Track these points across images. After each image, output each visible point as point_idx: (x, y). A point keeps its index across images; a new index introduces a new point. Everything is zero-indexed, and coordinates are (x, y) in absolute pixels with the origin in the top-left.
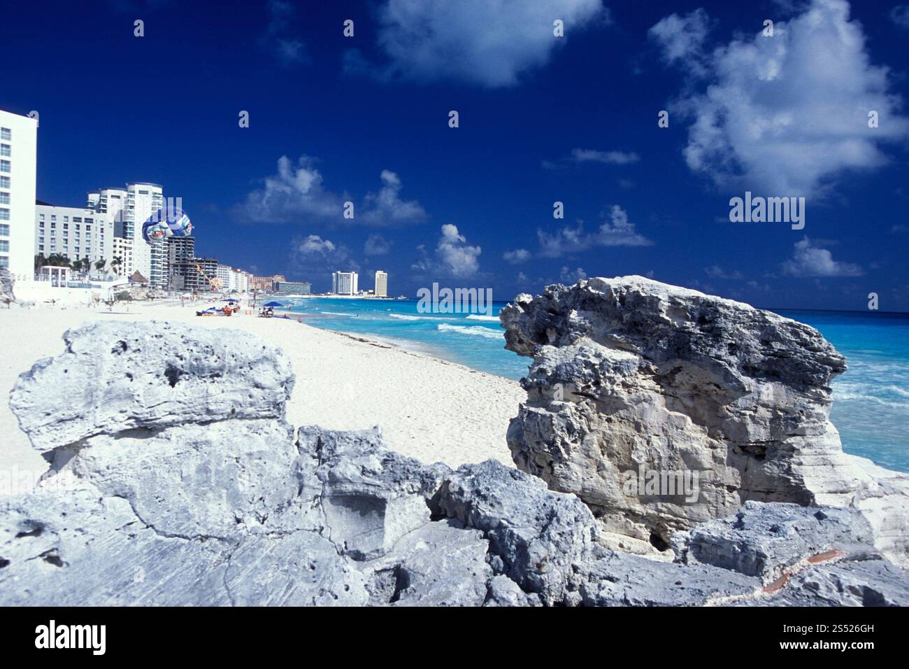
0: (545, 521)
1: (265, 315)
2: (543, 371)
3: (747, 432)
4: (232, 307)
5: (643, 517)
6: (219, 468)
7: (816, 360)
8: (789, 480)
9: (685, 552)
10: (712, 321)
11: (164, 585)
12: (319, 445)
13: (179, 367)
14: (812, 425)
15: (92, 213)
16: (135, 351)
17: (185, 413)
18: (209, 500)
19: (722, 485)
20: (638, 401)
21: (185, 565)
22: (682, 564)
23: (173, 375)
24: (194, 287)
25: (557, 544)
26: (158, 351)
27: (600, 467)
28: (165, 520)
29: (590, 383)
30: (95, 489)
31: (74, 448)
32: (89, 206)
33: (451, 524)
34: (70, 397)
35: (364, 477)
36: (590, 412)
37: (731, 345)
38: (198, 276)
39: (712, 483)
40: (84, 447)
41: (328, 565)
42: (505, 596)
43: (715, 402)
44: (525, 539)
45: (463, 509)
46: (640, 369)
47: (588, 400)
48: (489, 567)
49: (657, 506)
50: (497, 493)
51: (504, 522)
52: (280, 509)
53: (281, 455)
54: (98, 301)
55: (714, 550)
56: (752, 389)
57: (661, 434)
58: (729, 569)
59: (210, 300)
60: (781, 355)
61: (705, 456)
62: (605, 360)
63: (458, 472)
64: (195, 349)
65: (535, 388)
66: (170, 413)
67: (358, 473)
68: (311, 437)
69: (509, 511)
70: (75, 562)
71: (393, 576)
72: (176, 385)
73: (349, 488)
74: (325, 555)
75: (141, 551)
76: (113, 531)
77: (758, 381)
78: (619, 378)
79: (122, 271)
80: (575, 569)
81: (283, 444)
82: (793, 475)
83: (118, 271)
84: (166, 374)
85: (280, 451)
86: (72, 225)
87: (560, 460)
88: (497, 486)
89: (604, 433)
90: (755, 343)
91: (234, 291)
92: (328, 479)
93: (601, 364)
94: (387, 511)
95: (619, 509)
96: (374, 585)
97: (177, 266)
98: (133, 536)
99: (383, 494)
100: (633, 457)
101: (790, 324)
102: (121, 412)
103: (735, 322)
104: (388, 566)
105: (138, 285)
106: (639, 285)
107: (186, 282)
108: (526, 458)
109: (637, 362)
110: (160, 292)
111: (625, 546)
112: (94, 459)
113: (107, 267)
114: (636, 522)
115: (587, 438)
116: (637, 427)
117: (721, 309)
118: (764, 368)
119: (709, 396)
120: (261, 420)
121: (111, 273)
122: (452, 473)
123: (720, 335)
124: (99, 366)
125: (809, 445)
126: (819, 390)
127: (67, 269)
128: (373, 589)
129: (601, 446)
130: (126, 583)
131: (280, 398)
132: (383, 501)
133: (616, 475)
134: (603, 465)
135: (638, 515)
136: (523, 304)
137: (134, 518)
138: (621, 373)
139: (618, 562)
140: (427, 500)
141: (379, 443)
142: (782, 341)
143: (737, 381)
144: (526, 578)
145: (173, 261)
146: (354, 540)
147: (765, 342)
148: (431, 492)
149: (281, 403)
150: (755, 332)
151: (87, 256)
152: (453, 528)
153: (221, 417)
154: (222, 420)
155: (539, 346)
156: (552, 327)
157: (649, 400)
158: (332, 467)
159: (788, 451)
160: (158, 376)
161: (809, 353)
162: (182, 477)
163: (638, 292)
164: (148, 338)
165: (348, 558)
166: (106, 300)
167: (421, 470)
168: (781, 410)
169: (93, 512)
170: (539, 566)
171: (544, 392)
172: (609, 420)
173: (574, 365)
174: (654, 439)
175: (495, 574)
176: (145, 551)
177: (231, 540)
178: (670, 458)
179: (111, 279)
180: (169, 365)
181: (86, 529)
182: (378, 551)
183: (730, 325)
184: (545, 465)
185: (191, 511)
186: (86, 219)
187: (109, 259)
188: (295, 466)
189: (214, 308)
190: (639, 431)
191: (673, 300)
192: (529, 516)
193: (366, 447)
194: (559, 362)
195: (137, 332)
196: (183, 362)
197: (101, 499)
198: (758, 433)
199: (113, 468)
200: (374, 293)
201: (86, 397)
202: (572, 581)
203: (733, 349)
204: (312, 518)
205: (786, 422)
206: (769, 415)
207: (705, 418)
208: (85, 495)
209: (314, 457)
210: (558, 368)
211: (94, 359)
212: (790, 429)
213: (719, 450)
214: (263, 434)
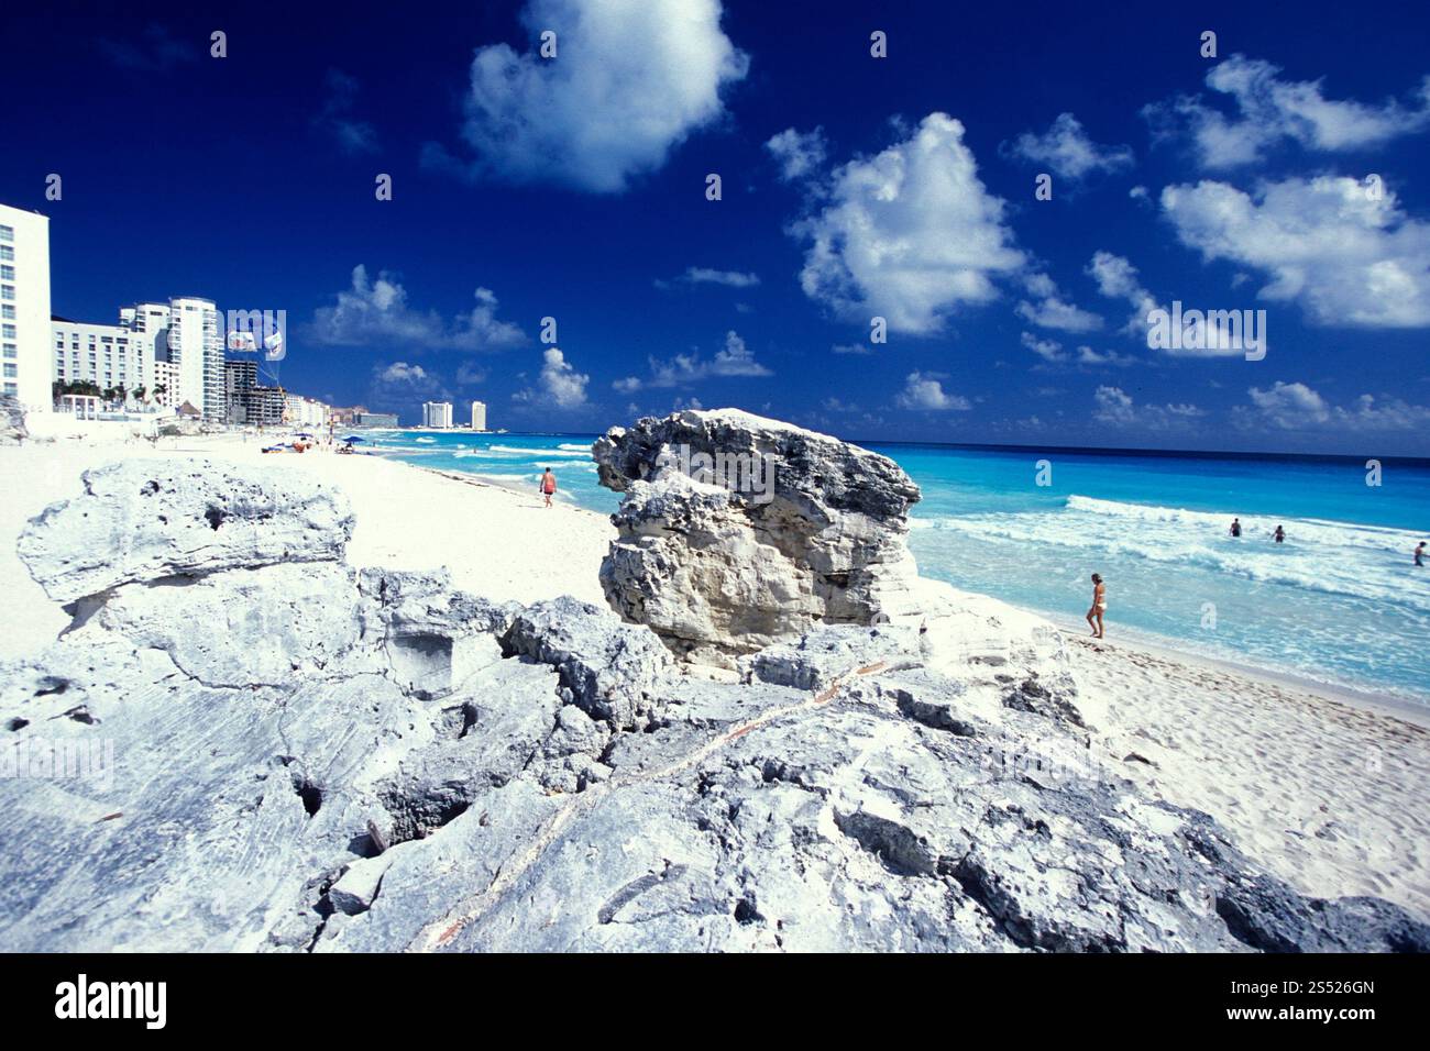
0: (615, 652)
1: (344, 451)
2: (633, 507)
3: (831, 562)
4: (305, 443)
5: (733, 649)
6: (271, 614)
7: (894, 491)
8: (867, 605)
9: (750, 673)
10: (800, 454)
11: (211, 737)
12: (383, 587)
13: (222, 508)
14: (889, 553)
15: (126, 332)
16: (168, 492)
17: (231, 558)
18: (261, 648)
19: (808, 614)
20: (728, 536)
21: (235, 715)
22: (747, 685)
23: (215, 518)
24: (258, 419)
25: (625, 673)
26: (196, 491)
27: (691, 602)
28: (211, 671)
29: (680, 518)
30: (127, 642)
31: (100, 599)
32: (122, 323)
33: (522, 660)
34: (92, 543)
35: (429, 617)
36: (681, 547)
37: (817, 478)
38: (262, 407)
39: (799, 612)
40: (112, 597)
41: (392, 705)
42: (572, 724)
43: (802, 534)
44: (594, 669)
45: (534, 644)
46: (731, 503)
47: (679, 535)
48: (559, 700)
49: (746, 637)
50: (568, 628)
51: (574, 655)
52: (340, 653)
53: (341, 599)
54: (138, 436)
55: (775, 670)
56: (836, 520)
57: (751, 567)
58: (787, 685)
59: (278, 435)
60: (863, 487)
61: (792, 588)
62: (696, 494)
63: (531, 609)
64: (240, 489)
65: (624, 524)
66: (213, 558)
67: (423, 613)
68: (373, 579)
69: (579, 645)
70: (107, 719)
71: (462, 713)
72: (220, 528)
73: (413, 628)
74: (389, 696)
75: (185, 703)
76: (151, 685)
77: (842, 512)
78: (709, 512)
79: (167, 401)
80: (645, 696)
81: (343, 587)
82: (872, 601)
83: (162, 402)
84: (207, 516)
85: (340, 595)
86: (100, 347)
87: (651, 596)
88: (568, 620)
89: (695, 568)
90: (839, 476)
91: (307, 425)
92: (391, 620)
93: (691, 499)
94: (454, 650)
95: (710, 642)
96: (441, 723)
97: (236, 395)
98: (174, 688)
99: (449, 633)
100: (724, 590)
101: (871, 457)
102: (155, 558)
103: (820, 455)
104: (455, 704)
105: (188, 417)
106: (730, 419)
107: (248, 414)
108: (618, 596)
109: (728, 496)
110: (215, 425)
111: (716, 677)
112: (125, 609)
113: (148, 396)
114: (727, 653)
115: (677, 573)
116: (728, 561)
117: (807, 442)
118: (847, 499)
119: (797, 528)
120: (320, 563)
121: (154, 403)
122: (525, 610)
123: (807, 468)
124: (126, 509)
125: (886, 572)
126: (895, 519)
127: (96, 398)
128: (440, 727)
129: (692, 581)
130: (169, 737)
131: (339, 539)
132: (450, 640)
133: (706, 609)
134: (694, 600)
135: (729, 647)
136: (615, 438)
137: (173, 669)
138: (712, 507)
139: (688, 687)
140: (498, 639)
141: (447, 582)
142: (864, 473)
143: (822, 512)
144: (595, 707)
145: (231, 390)
146: (421, 680)
147: (848, 475)
148: (501, 630)
149: (340, 544)
150: (839, 464)
151: (121, 383)
152: (524, 664)
153: (272, 561)
154: (274, 564)
155: (630, 481)
156: (645, 461)
157: (738, 534)
158: (395, 608)
159: (867, 578)
160: (197, 518)
161: (887, 485)
162: (229, 625)
163: (729, 425)
164: (183, 478)
165: (414, 698)
166: (149, 435)
167: (490, 608)
168: (862, 540)
169: (126, 665)
170: (607, 694)
171: (634, 528)
172: (700, 555)
173: (665, 501)
174: (744, 573)
175: (565, 705)
176: (189, 703)
177: (286, 688)
178: (759, 590)
179: (153, 410)
180: (210, 506)
181: (117, 684)
182: (444, 689)
183: (816, 458)
184: (636, 602)
185: (241, 661)
186: (118, 339)
187: (150, 387)
188: (356, 609)
189: (283, 444)
190: (729, 564)
191: (762, 434)
192: (598, 648)
193: (433, 587)
194: (649, 498)
195: (171, 471)
196: (226, 503)
197: (135, 652)
198: (841, 563)
199: (148, 619)
200: (471, 426)
201: (112, 542)
202: (641, 708)
203: (819, 481)
204: (377, 660)
205: (866, 550)
206: (851, 545)
207: (793, 550)
208: (115, 648)
209: (377, 599)
210: (648, 503)
211: (119, 502)
212: (869, 557)
213: (804, 580)
214: (320, 577)
